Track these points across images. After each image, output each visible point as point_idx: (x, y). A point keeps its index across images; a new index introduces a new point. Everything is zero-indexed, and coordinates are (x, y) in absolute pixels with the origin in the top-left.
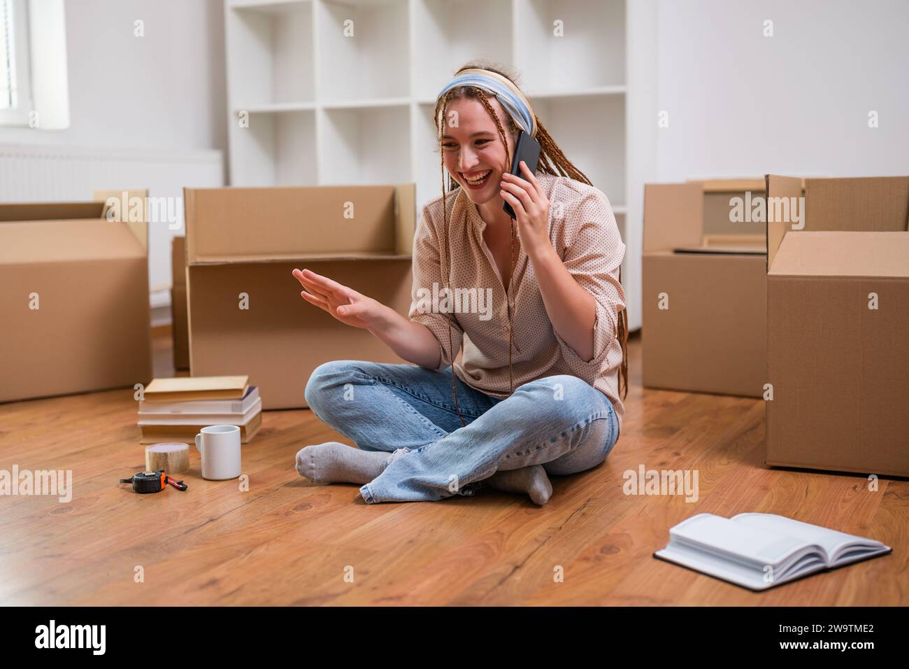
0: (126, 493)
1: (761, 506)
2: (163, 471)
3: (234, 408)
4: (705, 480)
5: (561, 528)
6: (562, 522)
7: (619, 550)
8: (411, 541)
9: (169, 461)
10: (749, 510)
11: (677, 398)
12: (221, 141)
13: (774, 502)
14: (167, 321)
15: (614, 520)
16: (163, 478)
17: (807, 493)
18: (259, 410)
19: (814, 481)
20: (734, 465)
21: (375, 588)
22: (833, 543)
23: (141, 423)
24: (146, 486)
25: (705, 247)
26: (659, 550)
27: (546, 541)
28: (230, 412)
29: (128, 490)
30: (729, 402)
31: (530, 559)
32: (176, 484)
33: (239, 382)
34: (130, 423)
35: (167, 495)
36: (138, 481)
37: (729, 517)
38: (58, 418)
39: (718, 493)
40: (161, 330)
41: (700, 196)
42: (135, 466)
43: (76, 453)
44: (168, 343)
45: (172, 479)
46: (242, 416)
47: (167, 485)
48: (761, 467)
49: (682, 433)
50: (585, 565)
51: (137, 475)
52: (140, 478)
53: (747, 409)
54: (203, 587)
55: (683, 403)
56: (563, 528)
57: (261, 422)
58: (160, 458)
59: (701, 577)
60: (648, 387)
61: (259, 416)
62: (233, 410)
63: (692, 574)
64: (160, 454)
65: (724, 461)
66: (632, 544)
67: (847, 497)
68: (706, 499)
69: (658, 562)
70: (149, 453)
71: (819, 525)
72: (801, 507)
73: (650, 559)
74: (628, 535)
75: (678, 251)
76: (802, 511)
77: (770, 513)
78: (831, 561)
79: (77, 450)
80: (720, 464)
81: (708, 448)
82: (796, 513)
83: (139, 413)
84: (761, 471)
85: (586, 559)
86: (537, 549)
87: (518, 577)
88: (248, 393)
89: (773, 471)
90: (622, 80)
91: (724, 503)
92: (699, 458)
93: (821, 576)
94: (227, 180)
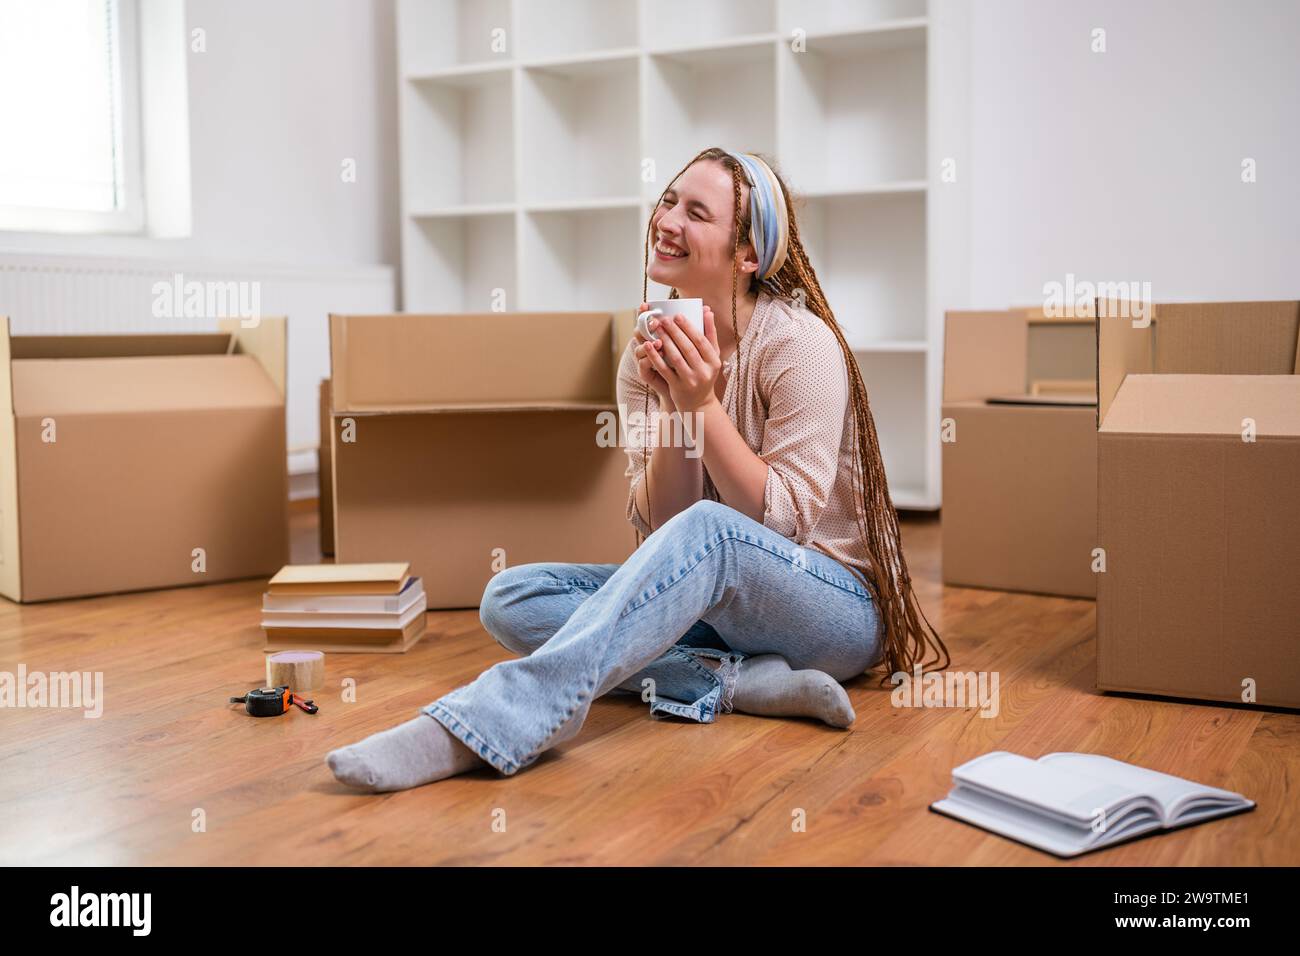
0: (237, 715)
1: (1084, 745)
2: (287, 688)
3: (387, 605)
4: (1012, 708)
5: (809, 770)
6: (812, 761)
7: (884, 800)
8: (605, 785)
9: (296, 674)
10: (1068, 748)
11: (987, 598)
12: (391, 255)
13: (1102, 740)
14: (313, 492)
15: (882, 760)
16: (286, 697)
17: (1149, 728)
18: (423, 608)
19: (1161, 711)
20: (1054, 689)
21: (549, 846)
22: (1173, 794)
23: (266, 624)
24: (264, 707)
25: (1035, 396)
26: (937, 801)
27: (786, 787)
28: (383, 612)
29: (241, 712)
30: (1059, 605)
31: (761, 812)
32: (304, 706)
33: (395, 571)
34: (254, 625)
35: (291, 719)
36: (253, 701)
37: (1036, 758)
38: (161, 616)
39: (1027, 727)
40: (304, 503)
41: (1024, 328)
42: (253, 680)
43: (179, 663)
44: (314, 520)
45: (299, 699)
46: (397, 617)
47: (293, 706)
48: (1089, 692)
49: (989, 645)
50: (836, 819)
51: (252, 693)
52: (256, 696)
53: (1082, 614)
54: (321, 841)
55: (994, 606)
56: (812, 771)
57: (425, 626)
58: (285, 671)
59: (991, 838)
60: (951, 584)
61: (422, 618)
62: (386, 608)
63: (980, 834)
64: (285, 665)
65: (1041, 684)
66: (902, 792)
67: (1204, 733)
68: (1010, 734)
69: (935, 817)
70: (271, 663)
71: (1161, 771)
72: (1139, 747)
73: (925, 812)
74: (899, 780)
75: (992, 402)
76: (1140, 752)
77: (1096, 753)
78: (1169, 819)
79: (181, 658)
80: (1035, 687)
81: (1020, 667)
82: (1131, 755)
83: (263, 611)
84: (1090, 698)
85: (839, 812)
86: (774, 797)
87: (743, 834)
88: (407, 586)
89: (1106, 698)
90: (922, 173)
91: (1034, 739)
92: (1008, 679)
93: (1155, 840)
94: (399, 304)
